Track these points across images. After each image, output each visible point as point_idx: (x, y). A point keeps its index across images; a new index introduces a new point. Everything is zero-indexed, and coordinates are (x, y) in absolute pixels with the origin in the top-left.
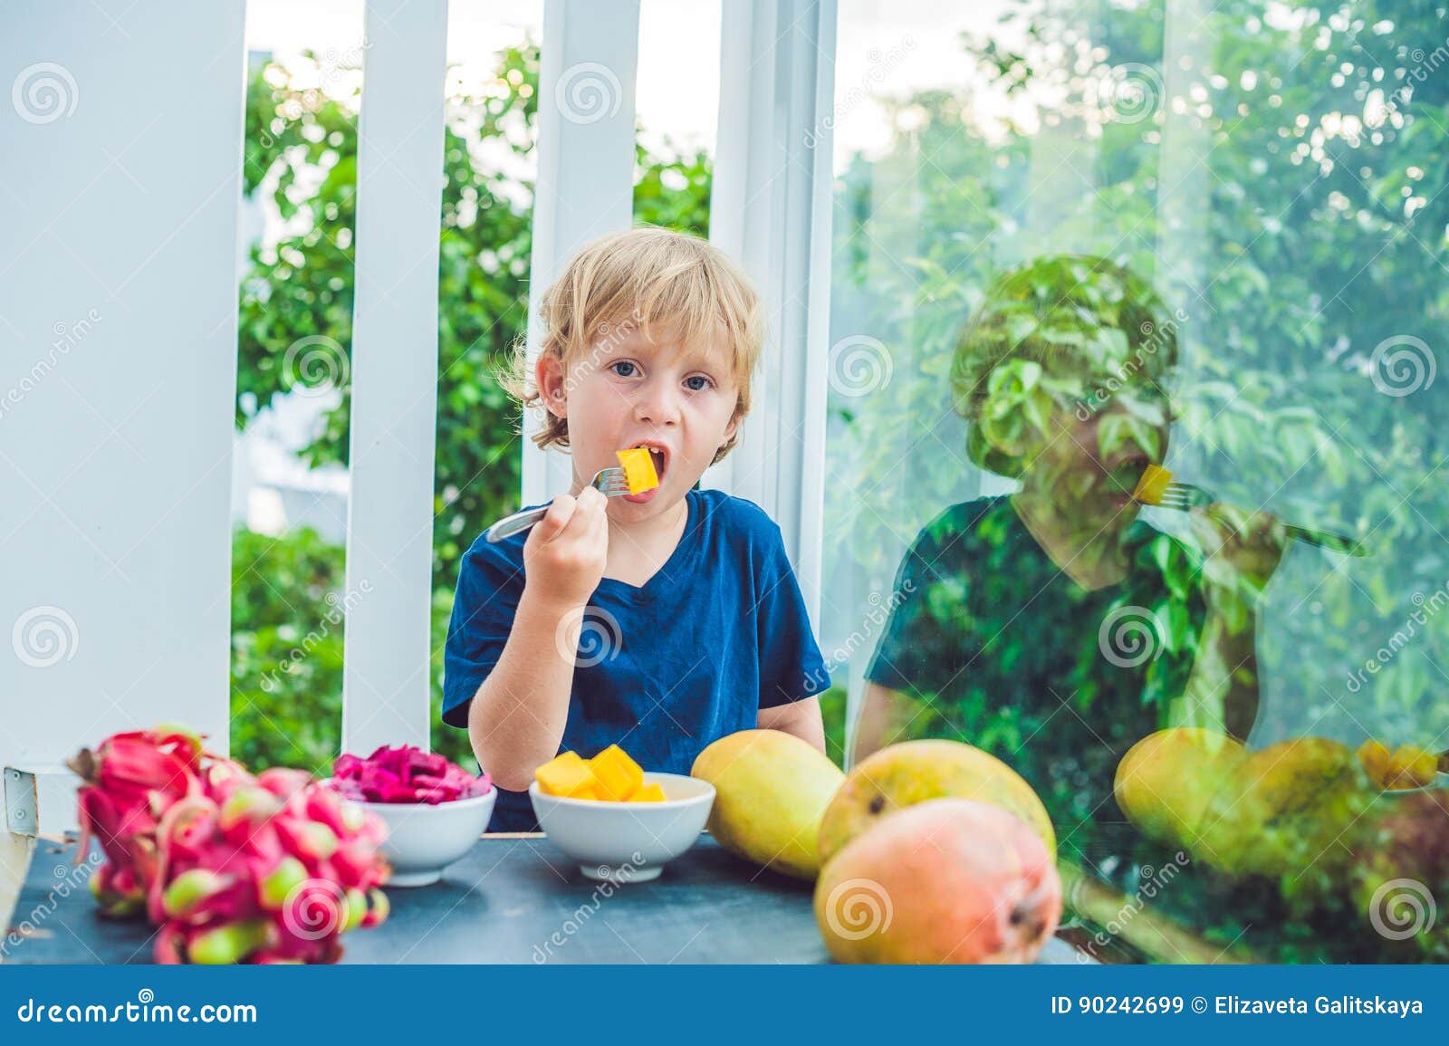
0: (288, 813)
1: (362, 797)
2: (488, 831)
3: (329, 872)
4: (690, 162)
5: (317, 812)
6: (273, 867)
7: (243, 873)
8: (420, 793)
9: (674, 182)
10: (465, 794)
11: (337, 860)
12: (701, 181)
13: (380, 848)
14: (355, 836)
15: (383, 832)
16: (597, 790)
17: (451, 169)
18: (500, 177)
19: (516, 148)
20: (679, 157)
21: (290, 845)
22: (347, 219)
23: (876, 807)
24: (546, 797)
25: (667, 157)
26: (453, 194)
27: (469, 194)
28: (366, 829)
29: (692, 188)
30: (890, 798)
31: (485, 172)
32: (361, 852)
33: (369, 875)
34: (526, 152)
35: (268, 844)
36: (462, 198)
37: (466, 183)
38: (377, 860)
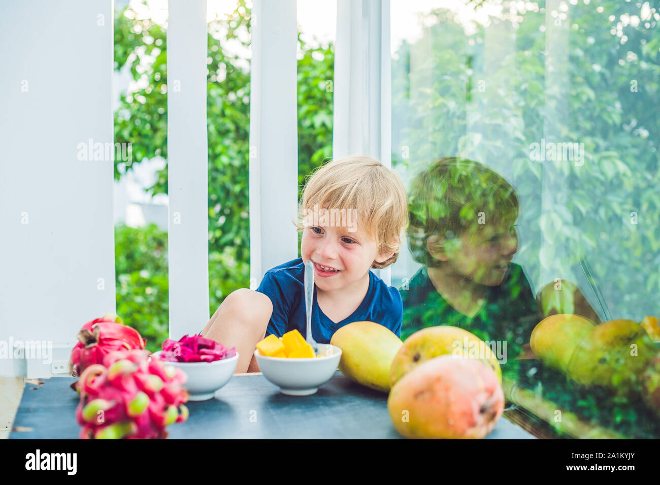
0: (140, 371)
1: (176, 360)
3: (160, 399)
4: (325, 47)
5: (153, 370)
6: (133, 397)
7: (120, 400)
8: (203, 357)
9: (318, 57)
10: (224, 357)
11: (163, 392)
12: (329, 57)
13: (183, 385)
14: (171, 380)
15: (185, 377)
16: (286, 352)
17: (212, 55)
18: (237, 58)
19: (243, 44)
20: (320, 45)
21: (141, 386)
22: (164, 80)
23: (416, 359)
24: (263, 357)
25: (315, 45)
26: (214, 67)
27: (222, 67)
28: (177, 377)
29: (325, 61)
30: (423, 354)
31: (230, 56)
32: (174, 388)
33: (179, 398)
34: (249, 45)
35: (131, 386)
36: (218, 68)
37: (221, 61)
38: (182, 391)
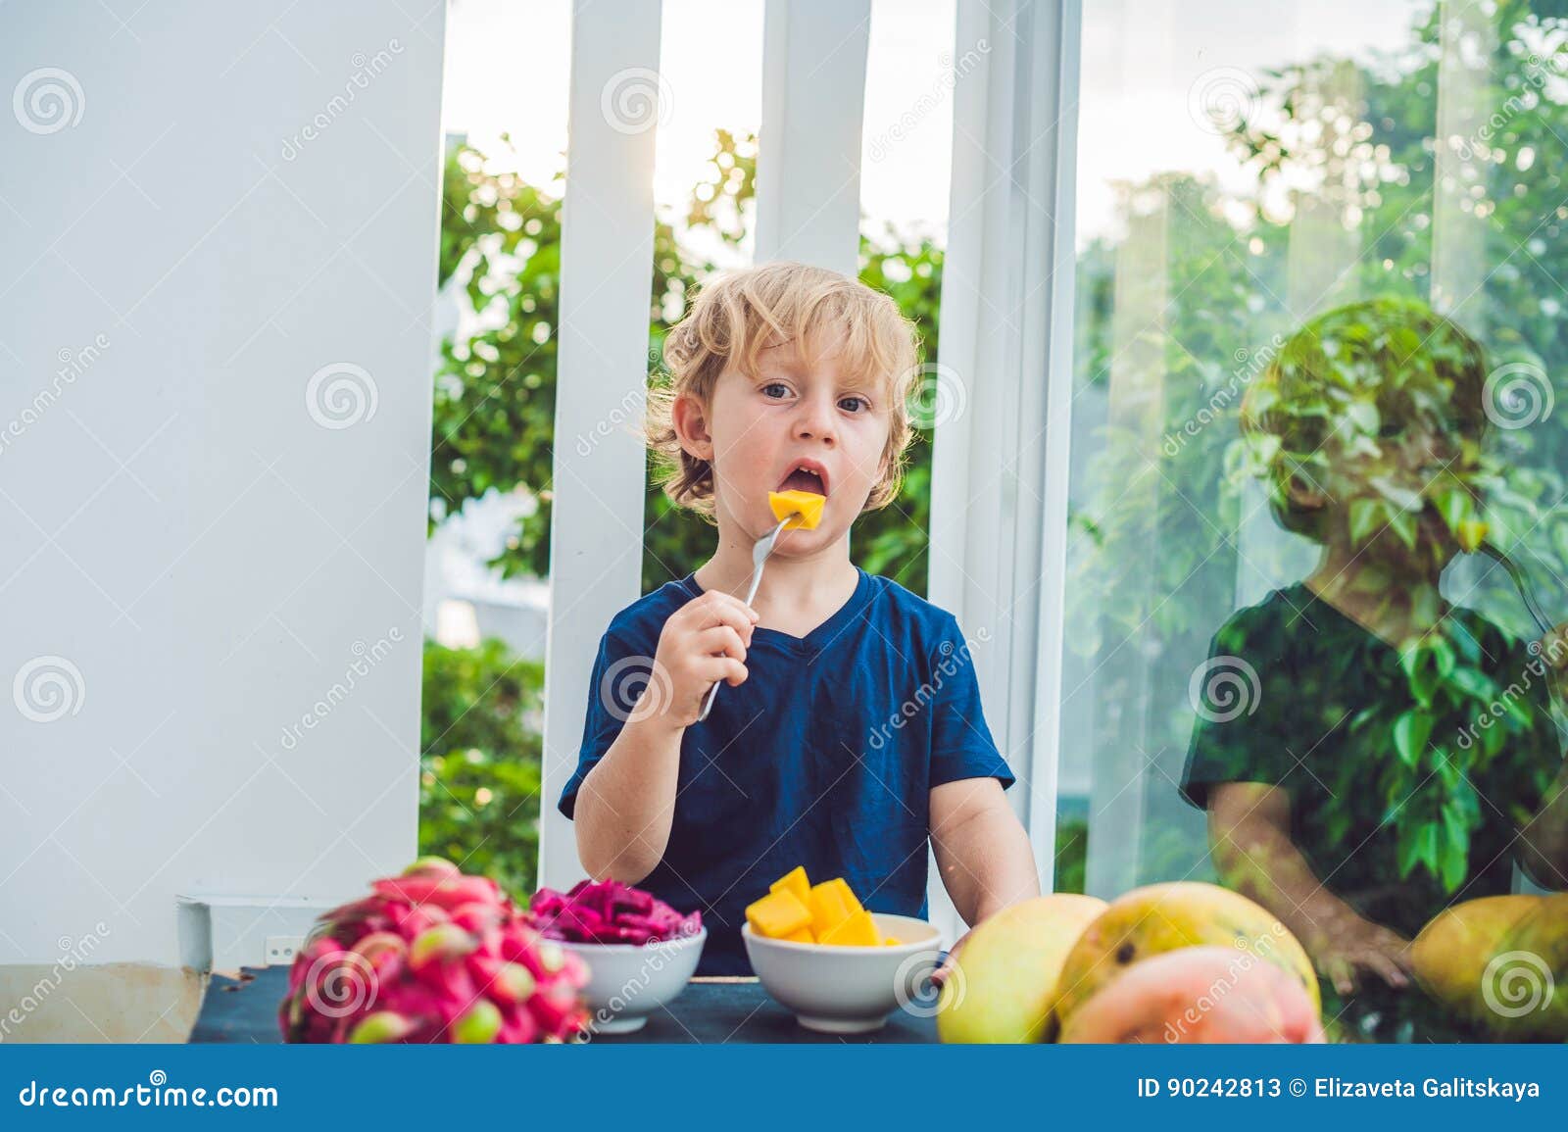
0: (483, 952)
1: (561, 936)
2: (697, 973)
3: (525, 1019)
4: (914, 252)
5: (513, 952)
6: (467, 1013)
7: (434, 1015)
8: (624, 932)
9: (896, 272)
10: (672, 933)
11: (536, 1003)
12: (925, 271)
13: (580, 991)
14: (553, 977)
15: (584, 974)
16: (814, 931)
17: (659, 257)
18: (709, 268)
19: (726, 236)
20: (903, 246)
21: (485, 987)
22: (548, 312)
23: (1125, 956)
24: (759, 939)
25: (889, 245)
26: (660, 287)
27: (675, 286)
28: (566, 970)
29: (915, 279)
30: (1141, 946)
31: (694, 263)
32: (561, 995)
33: (570, 1021)
34: (737, 240)
35: (461, 986)
36: (667, 290)
37: (672, 274)
38: (578, 1005)
